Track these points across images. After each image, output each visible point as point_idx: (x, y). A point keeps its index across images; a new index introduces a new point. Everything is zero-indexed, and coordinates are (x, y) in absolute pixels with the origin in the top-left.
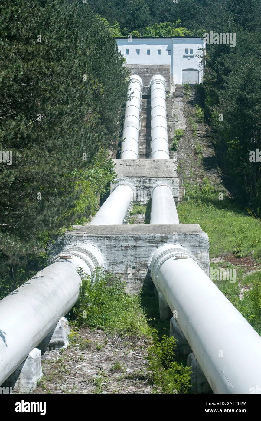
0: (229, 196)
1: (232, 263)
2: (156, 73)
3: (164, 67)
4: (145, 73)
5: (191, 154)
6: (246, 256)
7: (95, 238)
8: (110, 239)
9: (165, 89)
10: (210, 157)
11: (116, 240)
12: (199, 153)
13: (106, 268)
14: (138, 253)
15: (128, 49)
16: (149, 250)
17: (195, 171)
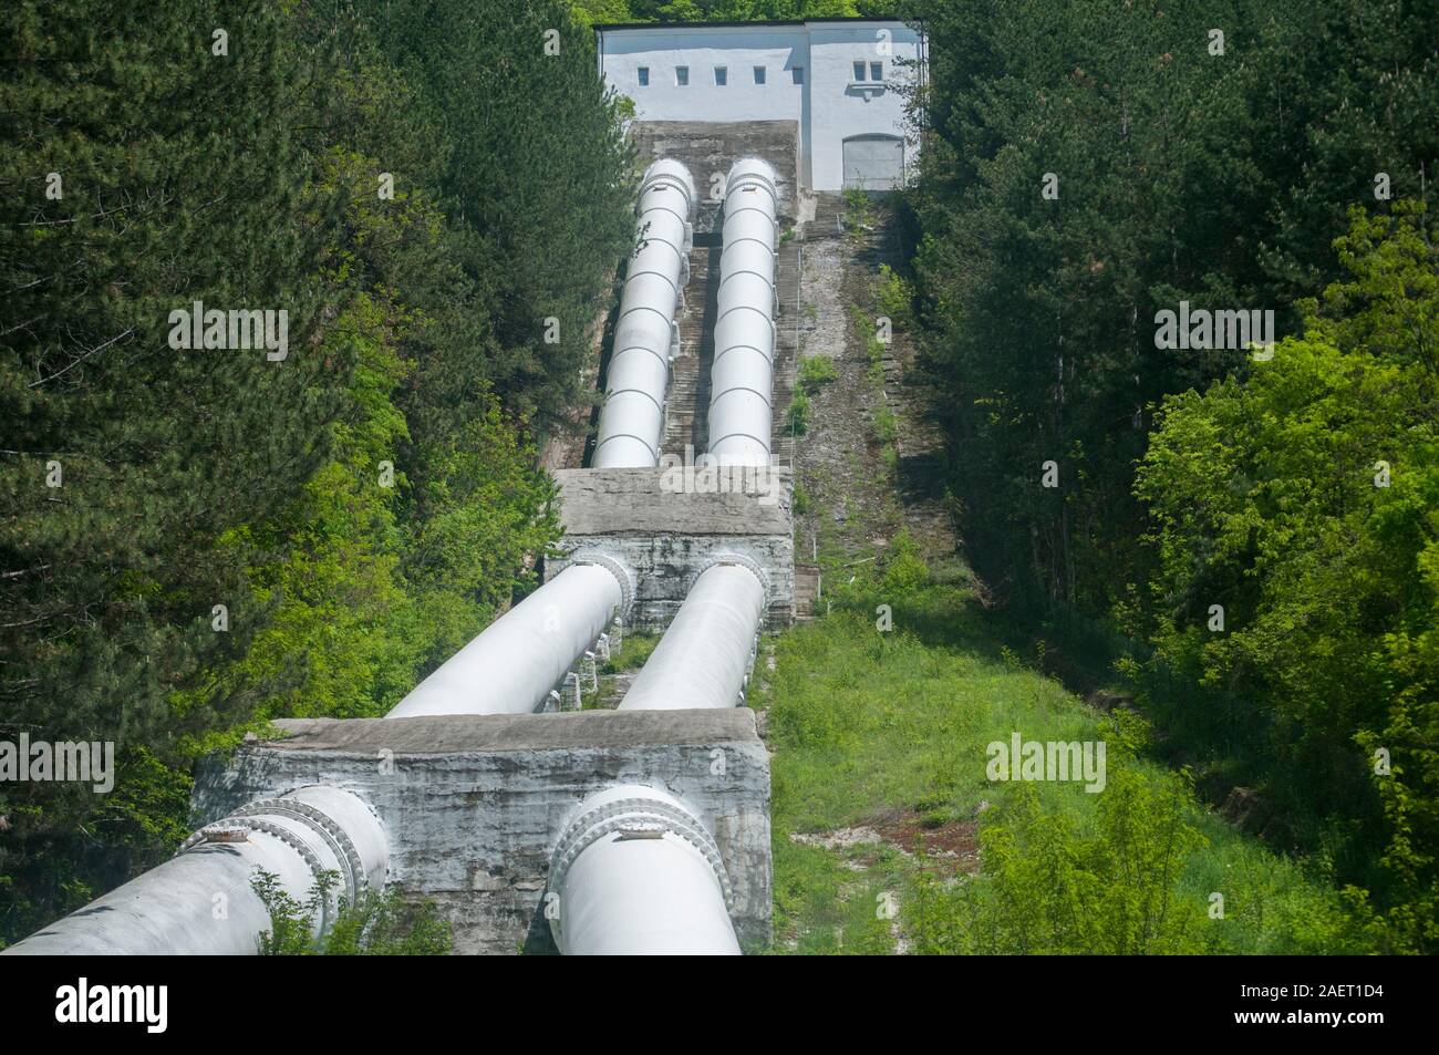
0: (984, 596)
1: (905, 848)
2: (746, 153)
3: (773, 131)
4: (704, 152)
5: (857, 445)
6: (959, 820)
7: (361, 767)
8: (413, 768)
9: (777, 209)
10: (925, 456)
11: (435, 770)
12: (885, 442)
13: (399, 874)
14: (513, 818)
15: (644, 66)
16: (551, 806)
17: (866, 506)
